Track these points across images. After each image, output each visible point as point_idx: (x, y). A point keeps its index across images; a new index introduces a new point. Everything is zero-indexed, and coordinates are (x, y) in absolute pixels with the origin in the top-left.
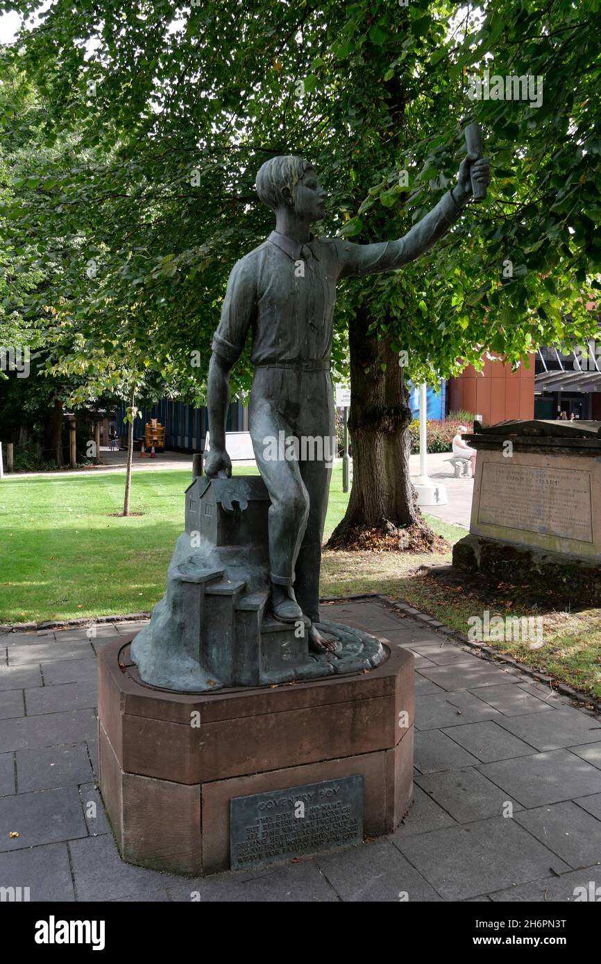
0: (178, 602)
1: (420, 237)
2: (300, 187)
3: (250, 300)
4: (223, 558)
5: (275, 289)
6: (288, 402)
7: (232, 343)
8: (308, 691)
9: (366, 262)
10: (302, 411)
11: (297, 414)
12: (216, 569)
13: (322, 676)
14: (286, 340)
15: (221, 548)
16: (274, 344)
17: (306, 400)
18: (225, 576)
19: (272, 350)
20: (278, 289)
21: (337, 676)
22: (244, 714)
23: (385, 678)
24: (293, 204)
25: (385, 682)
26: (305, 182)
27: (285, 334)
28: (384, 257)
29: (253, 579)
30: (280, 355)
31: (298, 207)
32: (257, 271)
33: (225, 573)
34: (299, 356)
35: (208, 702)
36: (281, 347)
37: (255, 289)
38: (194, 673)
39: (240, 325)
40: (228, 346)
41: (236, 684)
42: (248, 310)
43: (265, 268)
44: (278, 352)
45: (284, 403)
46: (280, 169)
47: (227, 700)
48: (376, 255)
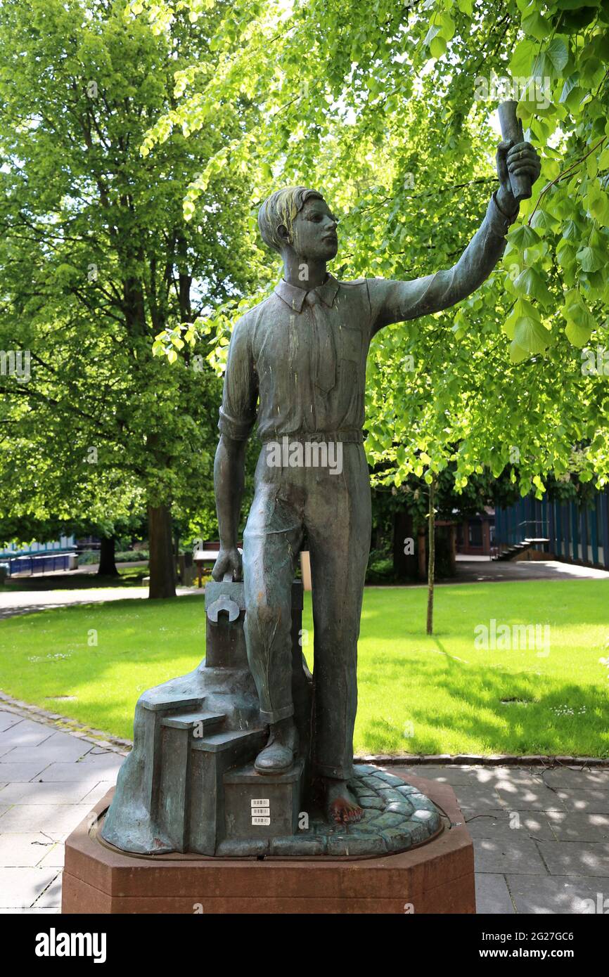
0: (139, 733)
1: (470, 261)
2: (298, 222)
3: (246, 364)
4: (208, 681)
5: (269, 348)
6: (292, 485)
7: (233, 416)
8: (273, 872)
9: (408, 302)
10: (309, 496)
11: (304, 501)
12: (197, 695)
13: (305, 855)
14: (286, 408)
15: (210, 670)
16: (273, 415)
17: (314, 483)
18: (204, 705)
19: (271, 423)
20: (274, 346)
21: (326, 858)
22: (182, 892)
23: (390, 870)
24: (292, 243)
25: (390, 877)
26: (304, 215)
27: (283, 401)
28: (429, 293)
29: (237, 710)
30: (279, 427)
31: (298, 246)
32: (251, 328)
33: (205, 702)
34: (301, 427)
35: (136, 868)
36: (280, 417)
37: (249, 350)
38: (142, 827)
39: (240, 395)
40: (228, 420)
41: (188, 849)
42: (245, 377)
43: (261, 325)
44: (276, 424)
45: (287, 487)
46: (275, 204)
47: (161, 869)
48: (420, 292)
